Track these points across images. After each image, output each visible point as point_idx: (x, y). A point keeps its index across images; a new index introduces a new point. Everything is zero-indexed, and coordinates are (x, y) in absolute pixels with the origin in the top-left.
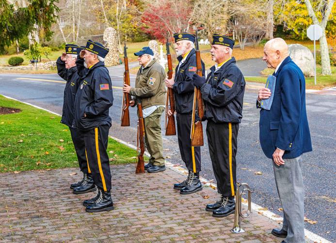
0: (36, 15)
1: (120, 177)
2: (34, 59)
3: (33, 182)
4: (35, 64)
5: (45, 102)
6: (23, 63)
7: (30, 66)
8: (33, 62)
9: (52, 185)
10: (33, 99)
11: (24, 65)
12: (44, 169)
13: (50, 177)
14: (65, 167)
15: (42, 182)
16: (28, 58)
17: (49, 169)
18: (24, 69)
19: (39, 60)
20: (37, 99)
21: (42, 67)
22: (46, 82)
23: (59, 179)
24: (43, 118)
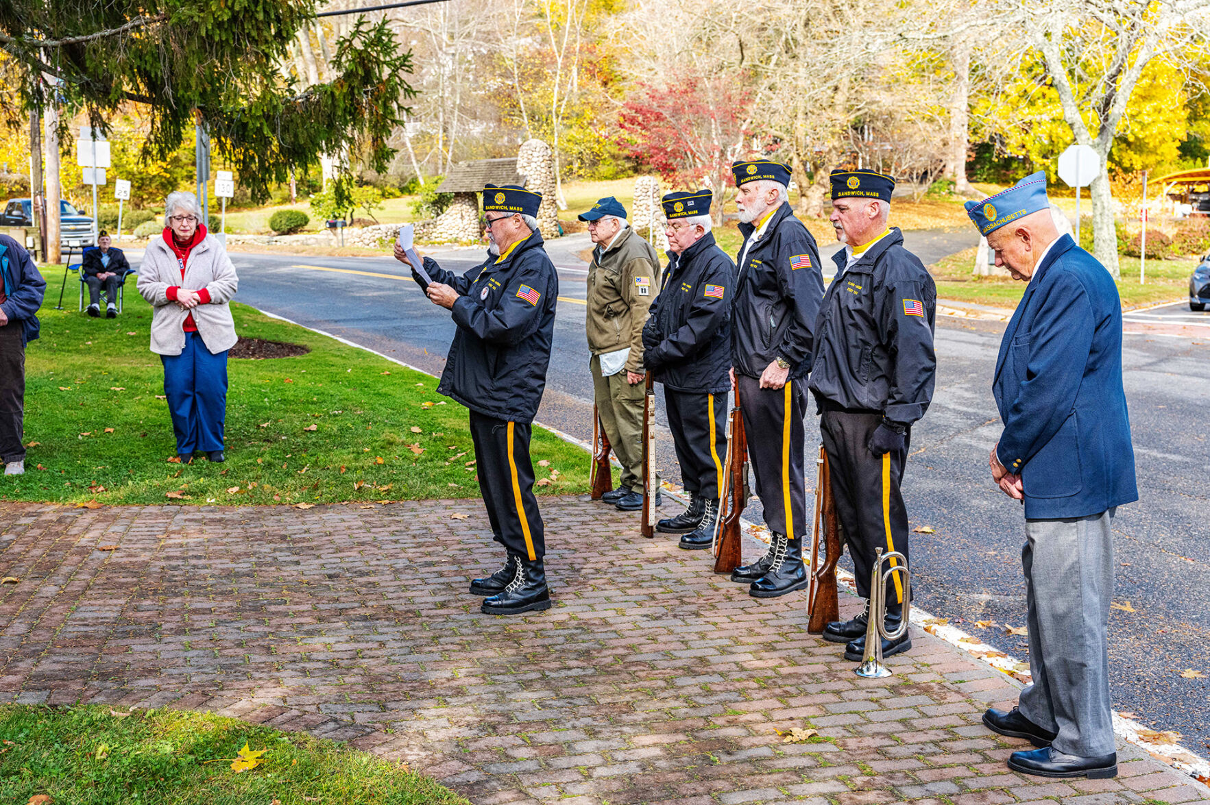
0: (351, 105)
1: (569, 528)
2: (336, 217)
3: (349, 532)
4: (339, 230)
5: (365, 330)
6: (306, 228)
7: (325, 234)
8: (333, 226)
9: (396, 542)
10: (336, 321)
11: (309, 231)
12: (374, 501)
13: (391, 522)
14: (427, 498)
15: (369, 532)
16: (320, 213)
17: (387, 502)
18: (309, 242)
19: (348, 221)
20: (344, 320)
21: (358, 240)
22: (368, 278)
23: (412, 528)
24: (367, 370)
